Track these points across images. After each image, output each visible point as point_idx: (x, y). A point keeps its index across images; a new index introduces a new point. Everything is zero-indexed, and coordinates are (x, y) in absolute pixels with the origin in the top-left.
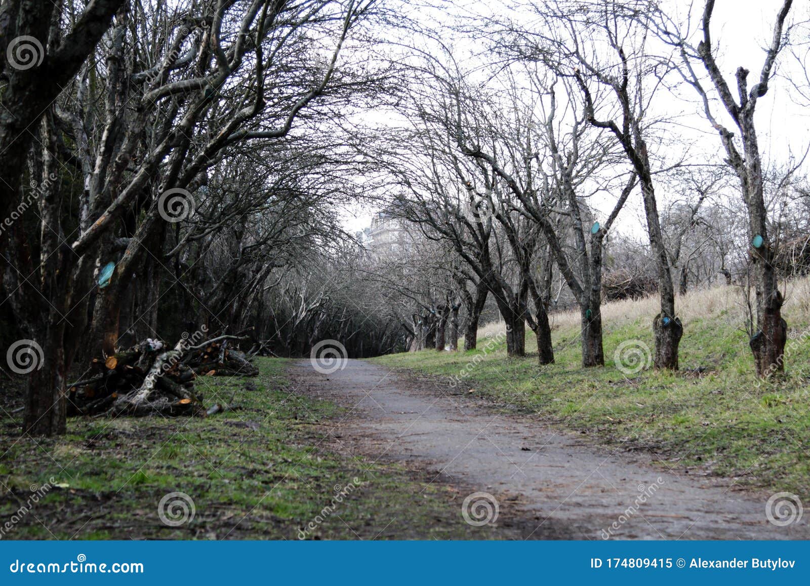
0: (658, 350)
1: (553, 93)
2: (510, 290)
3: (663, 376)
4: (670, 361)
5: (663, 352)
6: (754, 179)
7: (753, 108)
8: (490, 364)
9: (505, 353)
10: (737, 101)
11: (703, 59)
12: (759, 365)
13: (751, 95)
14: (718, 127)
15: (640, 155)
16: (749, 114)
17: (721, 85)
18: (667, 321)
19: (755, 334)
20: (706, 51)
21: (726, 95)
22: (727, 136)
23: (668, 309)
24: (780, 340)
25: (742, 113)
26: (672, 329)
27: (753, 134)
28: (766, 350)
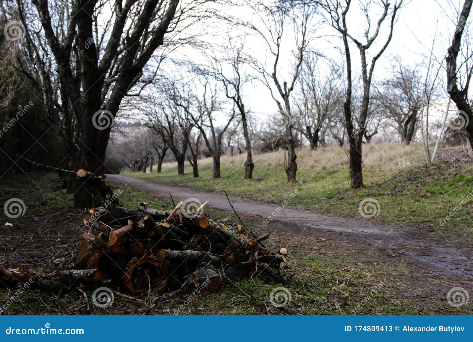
0: (246, 173)
3: (247, 181)
4: (250, 176)
5: (248, 173)
7: (289, 95)
10: (284, 92)
11: (273, 78)
12: (288, 178)
13: (289, 91)
14: (276, 100)
15: (242, 108)
16: (288, 97)
17: (279, 87)
18: (249, 163)
19: (288, 168)
20: (274, 76)
21: (280, 91)
22: (279, 103)
23: (249, 159)
24: (295, 170)
25: (285, 96)
26: (250, 166)
27: (289, 103)
28: (291, 173)
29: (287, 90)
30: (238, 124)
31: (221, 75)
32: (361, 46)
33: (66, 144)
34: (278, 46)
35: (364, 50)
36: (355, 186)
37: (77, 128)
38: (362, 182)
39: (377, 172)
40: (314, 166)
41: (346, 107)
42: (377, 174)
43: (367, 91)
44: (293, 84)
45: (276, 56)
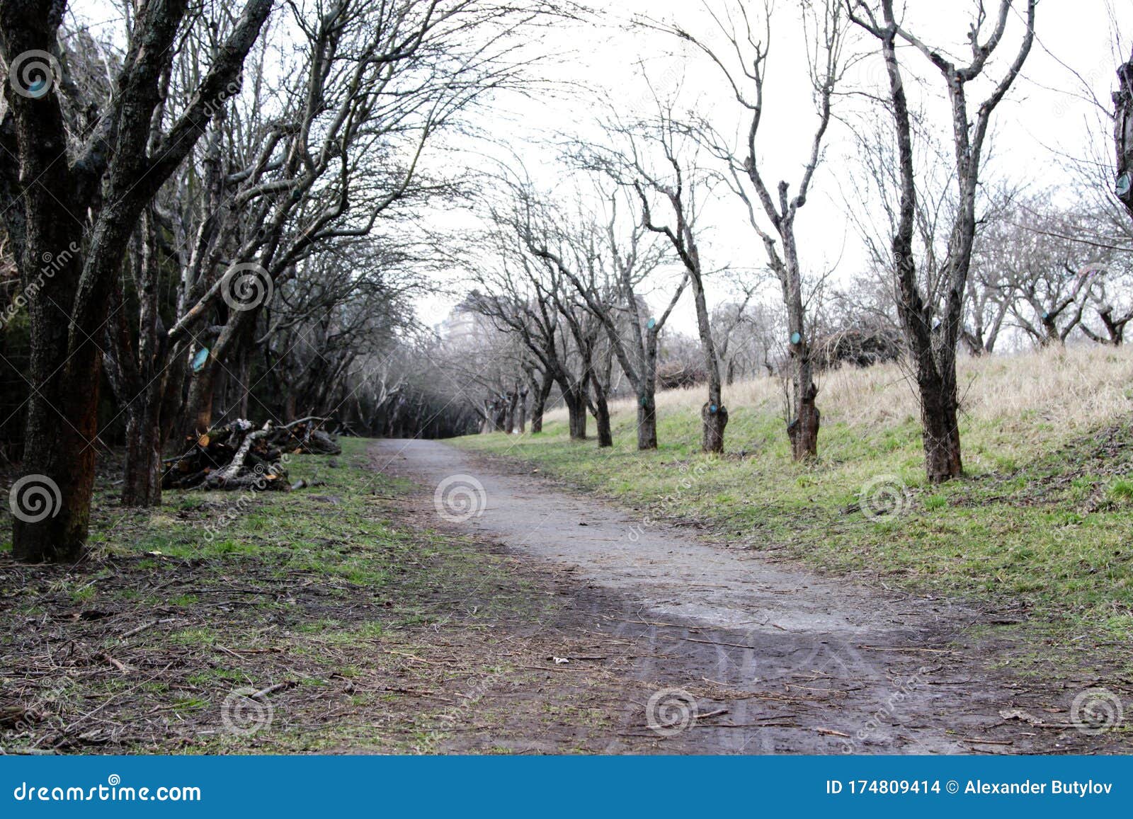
0: (706, 435)
1: (614, 200)
2: (574, 380)
3: (710, 458)
4: (717, 445)
5: (710, 437)
6: (793, 282)
7: (792, 217)
8: (554, 446)
9: (568, 437)
10: (779, 210)
11: (749, 172)
12: (795, 450)
13: (791, 206)
14: (761, 234)
15: (692, 258)
16: (789, 223)
17: (765, 196)
18: (714, 408)
19: (792, 422)
20: (751, 163)
21: (769, 206)
22: (768, 242)
23: (715, 398)
24: (815, 428)
25: (783, 222)
26: (718, 416)
27: (793, 241)
28: (802, 435)
29: (789, 204)
31: (633, 169)
32: (950, 73)
34: (759, 84)
35: (961, 82)
36: (937, 475)
41: (900, 247)
43: (968, 200)
44: (805, 187)
45: (753, 112)
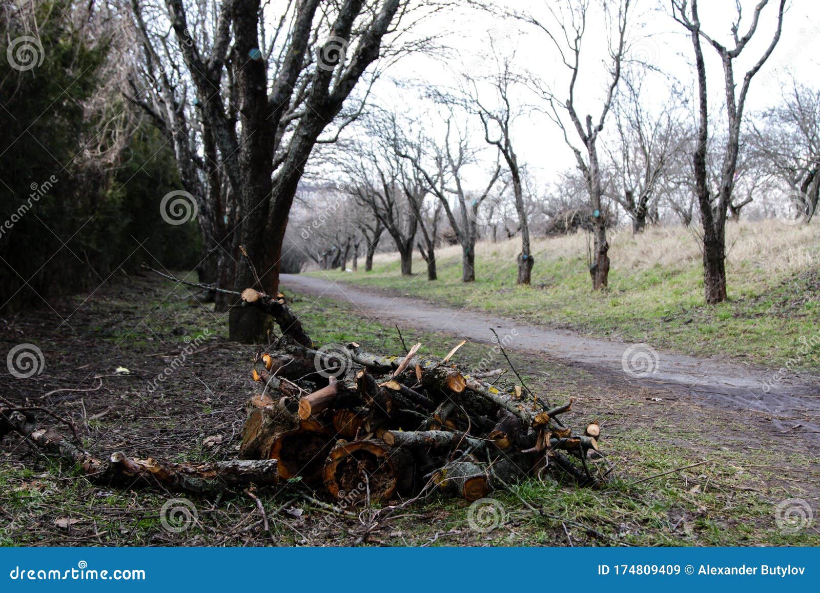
0: (520, 274)
2: (403, 237)
3: (522, 289)
4: (527, 280)
5: (523, 274)
6: (595, 178)
7: (595, 138)
9: (400, 273)
10: (586, 133)
11: (569, 109)
12: (594, 283)
13: (595, 131)
14: (573, 148)
16: (593, 141)
17: (578, 124)
18: (526, 257)
19: (593, 265)
20: (570, 105)
21: (580, 130)
22: (578, 153)
23: (526, 250)
24: (607, 270)
25: (589, 140)
26: (527, 261)
27: (595, 153)
28: (599, 274)
29: (593, 129)
30: (505, 187)
31: (475, 103)
32: (724, 53)
33: (213, 229)
34: (577, 52)
35: (730, 59)
36: (712, 299)
37: (232, 201)
38: (725, 293)
39: (751, 274)
40: (639, 262)
41: (698, 160)
42: (753, 276)
43: (736, 131)
44: (603, 118)
45: (573, 71)
